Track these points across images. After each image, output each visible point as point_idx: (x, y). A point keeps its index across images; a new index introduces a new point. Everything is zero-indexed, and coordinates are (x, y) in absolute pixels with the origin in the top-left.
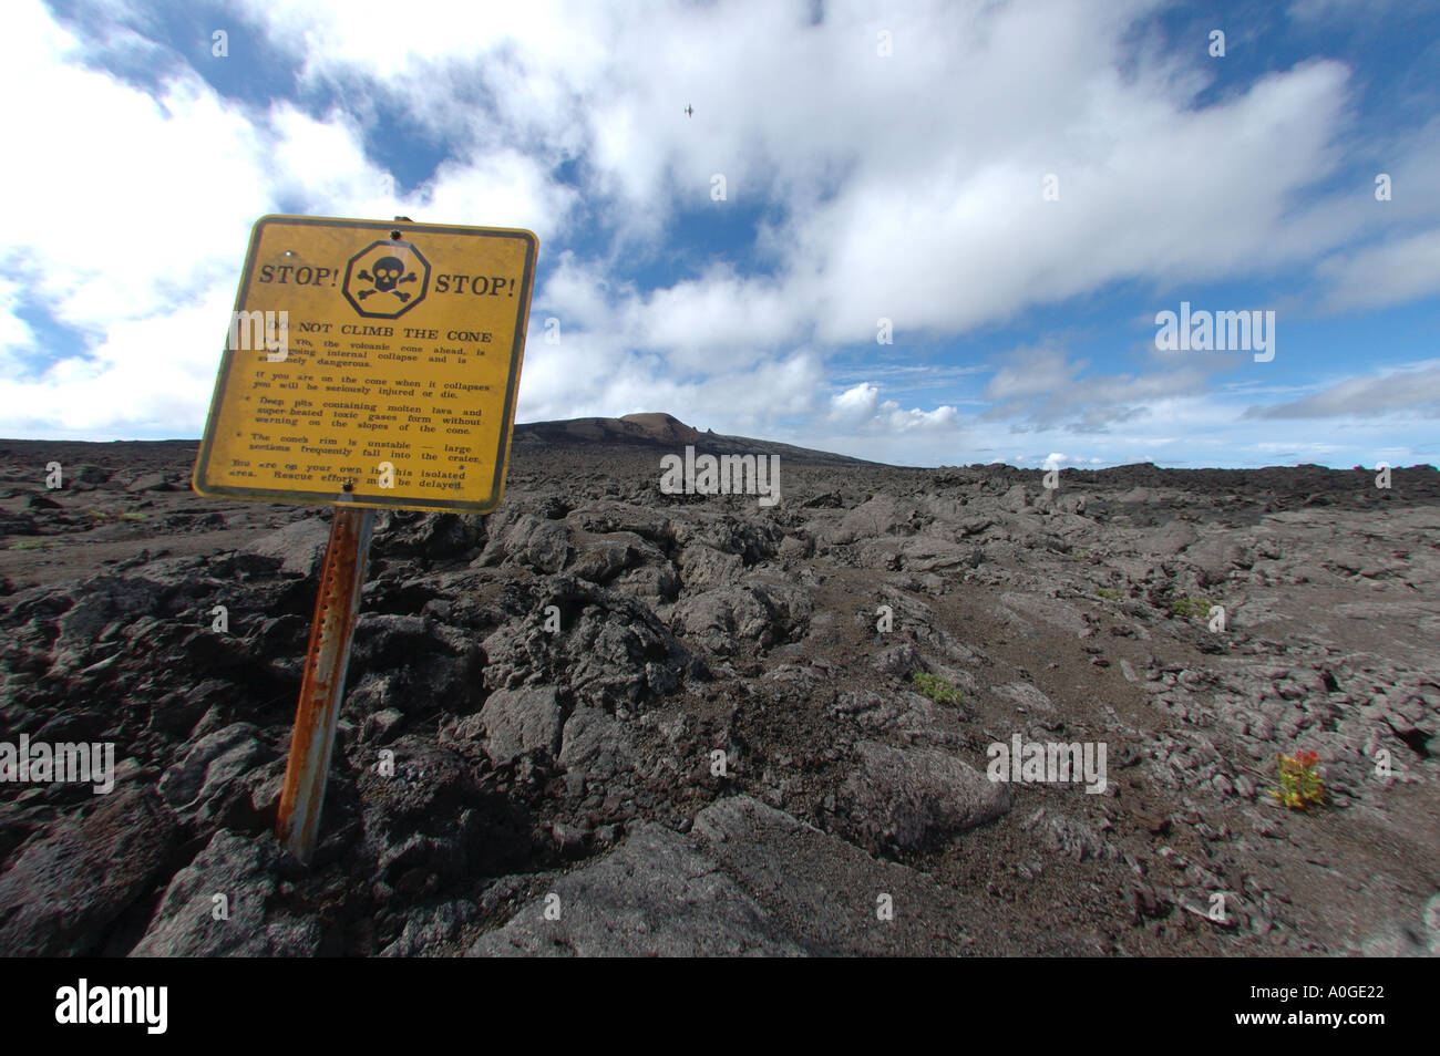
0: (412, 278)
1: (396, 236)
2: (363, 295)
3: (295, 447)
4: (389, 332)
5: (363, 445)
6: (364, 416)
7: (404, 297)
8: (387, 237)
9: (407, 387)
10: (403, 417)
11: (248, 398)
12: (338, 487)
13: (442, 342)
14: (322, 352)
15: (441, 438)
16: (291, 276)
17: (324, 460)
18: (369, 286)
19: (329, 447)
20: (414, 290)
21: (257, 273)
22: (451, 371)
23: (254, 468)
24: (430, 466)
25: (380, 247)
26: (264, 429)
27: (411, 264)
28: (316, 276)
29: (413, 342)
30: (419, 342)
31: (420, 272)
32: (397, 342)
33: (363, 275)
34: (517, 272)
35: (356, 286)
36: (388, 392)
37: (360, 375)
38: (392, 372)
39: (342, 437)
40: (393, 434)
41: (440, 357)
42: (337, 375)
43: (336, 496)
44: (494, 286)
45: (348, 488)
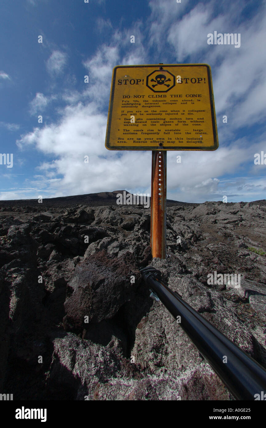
0: (169, 80)
1: (161, 69)
2: (154, 86)
3: (139, 133)
4: (165, 96)
5: (163, 131)
6: (162, 122)
7: (168, 86)
8: (158, 69)
9: (176, 112)
10: (176, 122)
11: (120, 119)
12: (157, 145)
13: (184, 98)
14: (143, 104)
15: (191, 127)
16: (128, 83)
17: (150, 136)
18: (156, 83)
19: (151, 132)
20: (171, 84)
21: (117, 82)
22: (189, 107)
23: (126, 140)
24: (189, 136)
25: (156, 72)
26: (126, 128)
27: (168, 76)
28: (137, 82)
29: (173, 99)
30: (176, 99)
31: (172, 78)
32: (168, 99)
33: (152, 80)
34: (205, 76)
35: (151, 84)
36: (169, 114)
37: (158, 110)
38: (169, 108)
39: (155, 129)
40: (173, 127)
41: (184, 102)
42: (150, 110)
43: (157, 148)
44: (199, 80)
45: (161, 145)
